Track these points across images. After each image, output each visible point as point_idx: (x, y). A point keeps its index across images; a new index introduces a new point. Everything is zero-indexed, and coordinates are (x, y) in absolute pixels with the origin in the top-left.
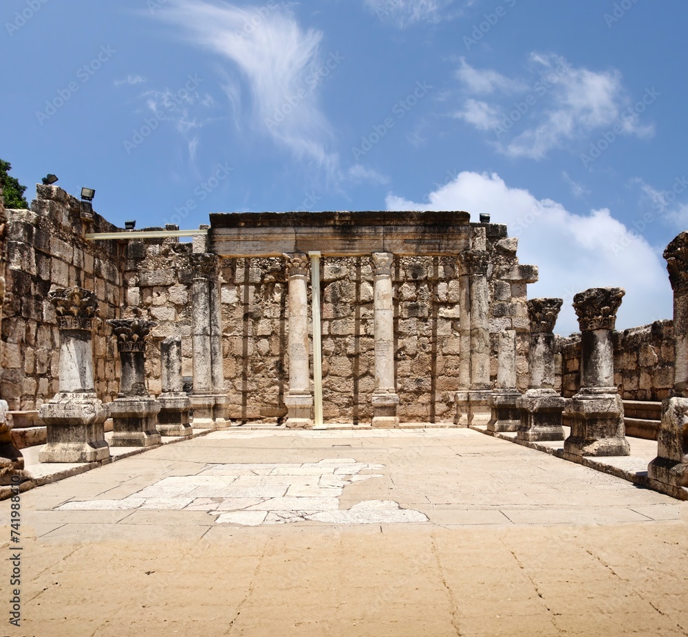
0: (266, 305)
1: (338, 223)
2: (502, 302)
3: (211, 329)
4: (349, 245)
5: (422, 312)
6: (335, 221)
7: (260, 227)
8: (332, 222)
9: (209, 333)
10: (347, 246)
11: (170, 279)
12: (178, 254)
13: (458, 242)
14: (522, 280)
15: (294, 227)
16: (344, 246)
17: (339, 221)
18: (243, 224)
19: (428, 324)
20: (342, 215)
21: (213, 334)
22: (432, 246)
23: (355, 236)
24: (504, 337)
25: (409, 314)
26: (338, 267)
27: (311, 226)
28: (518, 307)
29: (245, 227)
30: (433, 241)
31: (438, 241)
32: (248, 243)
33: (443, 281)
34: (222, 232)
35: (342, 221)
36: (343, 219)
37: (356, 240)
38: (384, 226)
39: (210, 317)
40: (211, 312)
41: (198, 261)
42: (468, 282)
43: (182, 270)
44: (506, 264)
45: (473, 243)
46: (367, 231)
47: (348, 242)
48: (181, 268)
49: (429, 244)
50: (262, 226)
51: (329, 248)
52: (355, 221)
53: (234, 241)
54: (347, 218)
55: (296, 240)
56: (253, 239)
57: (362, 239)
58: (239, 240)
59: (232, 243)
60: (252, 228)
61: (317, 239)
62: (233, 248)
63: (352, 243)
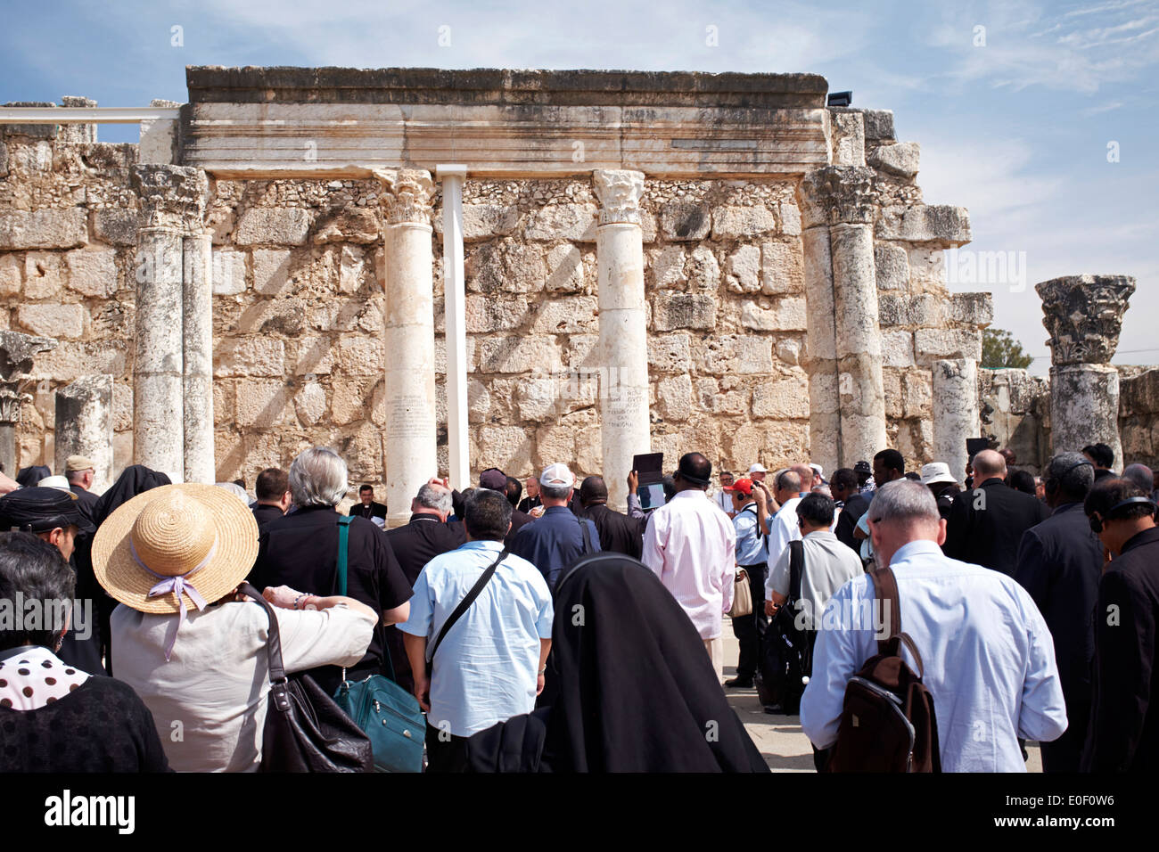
0: (319, 299)
1: (509, 98)
2: (889, 293)
3: (184, 358)
4: (538, 150)
5: (700, 315)
6: (503, 91)
7: (314, 102)
8: (496, 96)
9: (179, 369)
10: (532, 155)
11: (73, 230)
12: (93, 171)
13: (801, 146)
14: (934, 241)
15: (398, 103)
16: (523, 154)
17: (512, 91)
18: (271, 95)
19: (716, 344)
20: (519, 77)
21: (189, 371)
22: (737, 157)
23: (553, 128)
24: (949, 377)
25: (670, 323)
26: (496, 207)
27: (444, 102)
28: (926, 302)
29: (275, 101)
30: (742, 145)
31: (753, 144)
32: (282, 141)
33: (749, 242)
34: (217, 115)
35: (521, 92)
36: (523, 86)
37: (554, 139)
38: (621, 105)
39: (184, 328)
40: (186, 316)
41: (155, 183)
42: (826, 243)
43: (105, 212)
44: (895, 203)
45: (835, 150)
46: (583, 118)
47: (534, 145)
48: (101, 206)
49: (729, 151)
50: (318, 101)
51: (487, 159)
52: (552, 93)
53: (247, 135)
54: (533, 85)
55: (406, 137)
56: (297, 133)
57: (569, 138)
58: (262, 136)
59: (243, 141)
60: (296, 106)
61: (459, 137)
62: (244, 155)
63: (543, 146)
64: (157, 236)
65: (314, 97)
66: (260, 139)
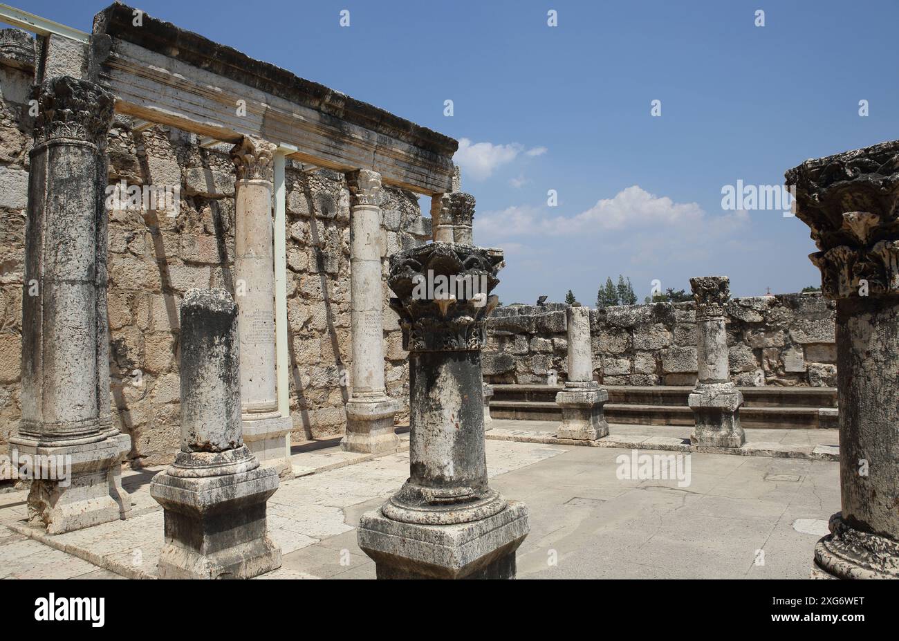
1: (323, 108)
4: (336, 148)
6: (323, 102)
7: (206, 69)
8: (316, 104)
10: (332, 150)
13: (443, 178)
15: (260, 89)
16: (328, 148)
17: (326, 105)
18: (175, 53)
20: (336, 97)
23: (345, 135)
29: (178, 58)
31: (427, 172)
32: (181, 94)
35: (331, 107)
36: (334, 104)
37: (343, 143)
38: (375, 131)
46: (359, 133)
47: (334, 143)
50: (209, 69)
51: (309, 147)
52: (346, 113)
53: (153, 80)
54: (340, 105)
55: (264, 116)
56: (194, 90)
57: (351, 144)
58: (166, 84)
59: (150, 84)
60: (194, 68)
61: (296, 126)
62: (150, 95)
63: (338, 146)
64: (84, 150)
65: (207, 65)
66: (164, 86)
